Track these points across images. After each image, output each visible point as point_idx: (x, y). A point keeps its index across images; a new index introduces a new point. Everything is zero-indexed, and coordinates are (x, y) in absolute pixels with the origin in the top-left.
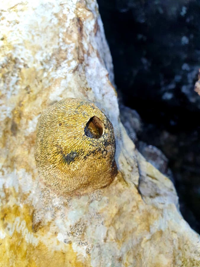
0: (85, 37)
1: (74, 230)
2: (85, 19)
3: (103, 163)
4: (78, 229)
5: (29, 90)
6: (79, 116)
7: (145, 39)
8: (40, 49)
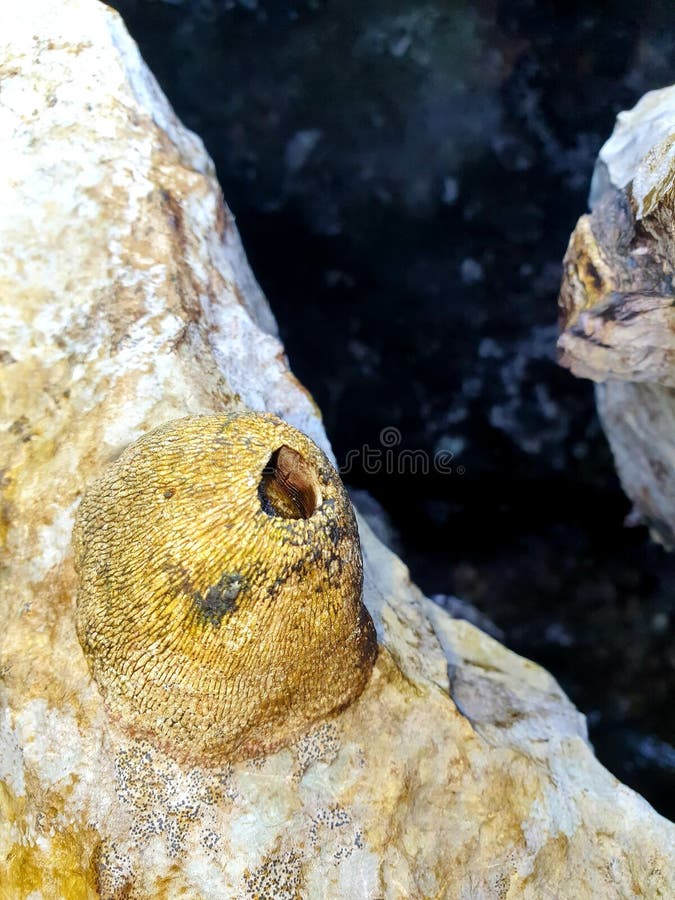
0: (191, 245)
1: (262, 889)
2: (183, 193)
3: (331, 607)
4: (276, 882)
5: (26, 432)
6: (234, 450)
7: (350, 282)
8: (50, 297)
